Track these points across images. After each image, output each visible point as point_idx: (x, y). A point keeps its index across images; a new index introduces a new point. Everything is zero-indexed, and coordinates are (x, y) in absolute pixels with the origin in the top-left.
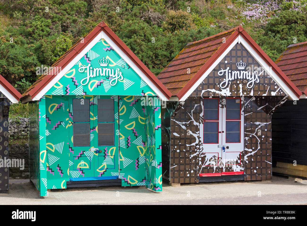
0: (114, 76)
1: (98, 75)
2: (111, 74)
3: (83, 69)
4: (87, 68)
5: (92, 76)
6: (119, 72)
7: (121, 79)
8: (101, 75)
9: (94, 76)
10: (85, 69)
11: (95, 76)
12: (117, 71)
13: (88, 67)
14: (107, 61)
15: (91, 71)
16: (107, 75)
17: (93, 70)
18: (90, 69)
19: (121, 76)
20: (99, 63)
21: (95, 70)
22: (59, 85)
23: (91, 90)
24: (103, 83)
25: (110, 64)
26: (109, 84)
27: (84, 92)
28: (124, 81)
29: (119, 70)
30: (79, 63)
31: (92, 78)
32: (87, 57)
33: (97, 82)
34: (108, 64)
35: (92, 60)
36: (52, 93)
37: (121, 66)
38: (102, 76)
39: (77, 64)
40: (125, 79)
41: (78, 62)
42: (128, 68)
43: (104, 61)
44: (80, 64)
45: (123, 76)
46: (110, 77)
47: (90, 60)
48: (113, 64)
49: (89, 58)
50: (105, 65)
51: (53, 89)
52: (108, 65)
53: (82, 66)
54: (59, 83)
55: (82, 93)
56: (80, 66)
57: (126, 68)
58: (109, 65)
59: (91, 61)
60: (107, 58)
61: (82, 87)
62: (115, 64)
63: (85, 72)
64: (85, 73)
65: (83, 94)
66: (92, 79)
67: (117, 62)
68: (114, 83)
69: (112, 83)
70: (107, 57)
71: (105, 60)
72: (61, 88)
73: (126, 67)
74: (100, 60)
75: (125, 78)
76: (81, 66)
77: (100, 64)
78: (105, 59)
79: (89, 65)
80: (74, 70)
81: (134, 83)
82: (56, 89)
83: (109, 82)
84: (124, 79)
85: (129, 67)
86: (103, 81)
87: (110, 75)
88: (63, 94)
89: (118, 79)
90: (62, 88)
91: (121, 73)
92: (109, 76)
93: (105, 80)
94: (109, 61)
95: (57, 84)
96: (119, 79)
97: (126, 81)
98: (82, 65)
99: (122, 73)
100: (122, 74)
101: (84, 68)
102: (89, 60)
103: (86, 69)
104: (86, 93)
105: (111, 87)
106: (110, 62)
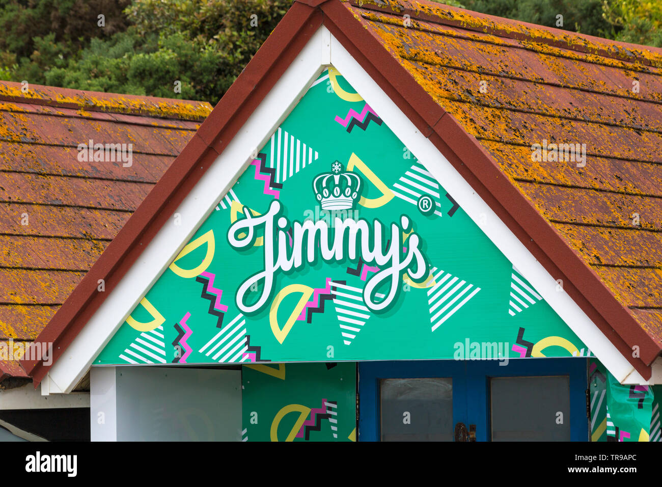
0: (382, 260)
1: (311, 258)
2: (371, 248)
3: (246, 230)
4: (263, 226)
5: (286, 266)
6: (405, 236)
7: (415, 272)
8: (327, 255)
9: (296, 266)
10: (256, 228)
11: (298, 264)
12: (395, 230)
13: (268, 219)
14: (350, 184)
15: (282, 236)
16: (352, 255)
17: (290, 231)
18: (276, 229)
19: (414, 259)
20: (316, 195)
21: (298, 231)
22: (148, 318)
23: (280, 335)
24: (334, 296)
25: (366, 196)
26: (361, 299)
27: (250, 349)
28: (432, 284)
29: (405, 222)
30: (232, 199)
31: (287, 273)
32: (264, 169)
33: (307, 292)
34: (355, 195)
35: (284, 179)
36: (122, 356)
37: (415, 203)
38: (328, 262)
39: (224, 207)
40: (434, 274)
41: (227, 198)
42: (451, 213)
43: (337, 182)
44: (236, 206)
45: (428, 254)
46: (364, 265)
47: (278, 181)
48: (379, 194)
49: (273, 171)
50: (344, 203)
51: (123, 334)
52: (356, 201)
53: (245, 218)
54: (148, 306)
55: (244, 355)
56: (234, 218)
57: (440, 214)
58: (360, 203)
59: (280, 186)
60: (350, 168)
61: (243, 322)
62: (389, 195)
63: (256, 245)
64: (258, 247)
65: (247, 356)
66: (286, 277)
67: (396, 185)
68: (383, 296)
69: (372, 298)
70: (354, 162)
71: (342, 179)
72: (157, 330)
73: (438, 204)
74: (320, 181)
75: (435, 269)
76: (238, 213)
77: (320, 202)
78: (343, 169)
79: (275, 207)
80: (209, 237)
81: (478, 289)
82: (138, 334)
83: (361, 291)
84: (431, 272)
85: (455, 207)
86: (335, 289)
87: (367, 257)
88: (164, 362)
89: (402, 272)
90: (162, 328)
91: (414, 241)
92: (360, 261)
93: (344, 283)
94: (364, 181)
95: (137, 312)
96: (405, 275)
97: (437, 281)
98: (246, 210)
99: (420, 238)
100: (419, 247)
101: (250, 223)
102: (273, 184)
103: (259, 231)
104: (258, 349)
105: (367, 317)
106: (364, 189)
